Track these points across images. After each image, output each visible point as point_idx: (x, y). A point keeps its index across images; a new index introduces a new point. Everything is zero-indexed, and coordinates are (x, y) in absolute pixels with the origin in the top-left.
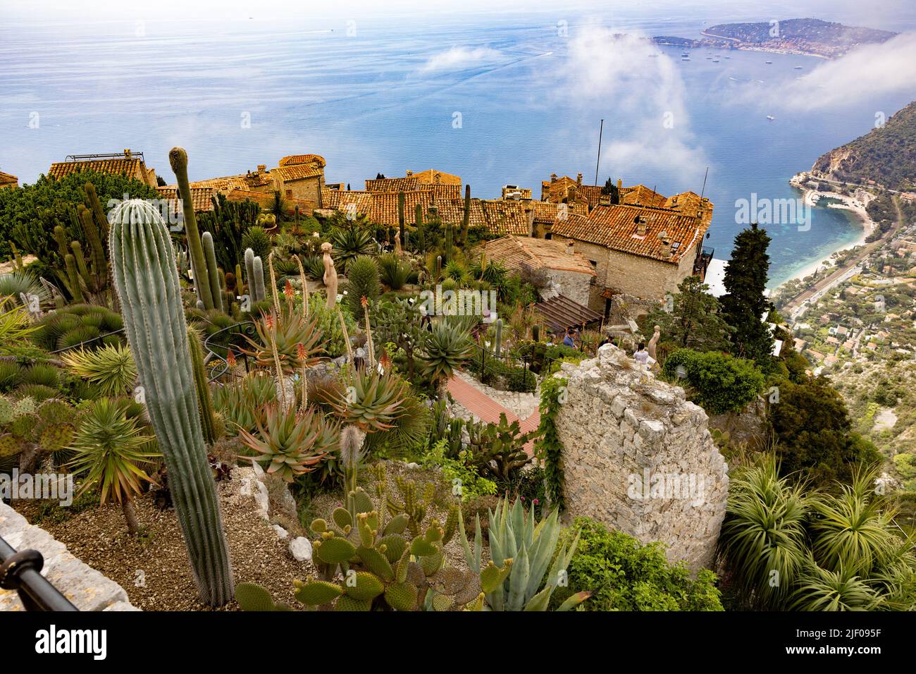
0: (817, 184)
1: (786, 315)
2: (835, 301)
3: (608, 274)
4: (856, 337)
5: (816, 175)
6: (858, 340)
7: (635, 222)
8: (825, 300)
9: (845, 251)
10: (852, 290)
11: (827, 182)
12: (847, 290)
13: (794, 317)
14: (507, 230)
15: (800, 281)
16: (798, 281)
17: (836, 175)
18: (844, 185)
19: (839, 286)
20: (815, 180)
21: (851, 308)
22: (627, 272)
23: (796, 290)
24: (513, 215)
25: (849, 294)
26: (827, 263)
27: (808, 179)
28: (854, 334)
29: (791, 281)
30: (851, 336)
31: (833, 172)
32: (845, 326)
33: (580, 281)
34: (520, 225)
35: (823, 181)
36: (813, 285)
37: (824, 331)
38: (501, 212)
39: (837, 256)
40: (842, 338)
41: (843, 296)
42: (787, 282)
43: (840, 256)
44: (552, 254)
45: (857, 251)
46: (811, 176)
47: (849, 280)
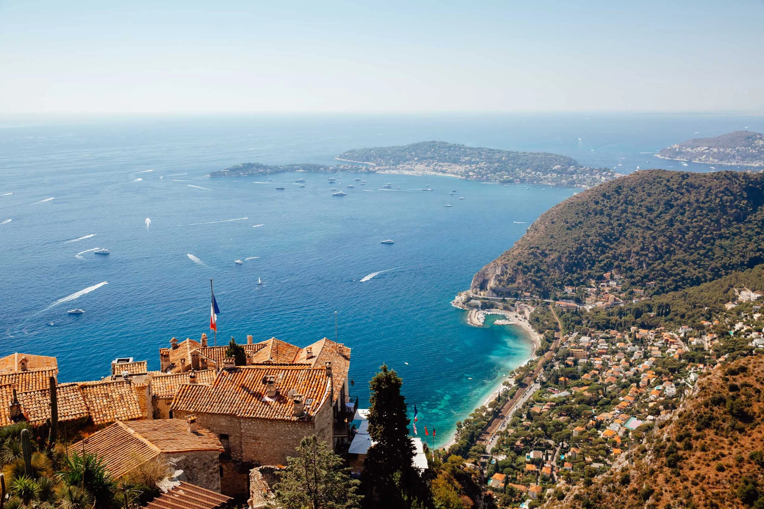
0: (479, 302)
1: (481, 449)
2: (524, 423)
3: (243, 447)
4: (552, 459)
5: (476, 293)
6: (554, 463)
7: (263, 383)
8: (514, 425)
9: (521, 368)
10: (537, 409)
11: (488, 299)
12: (533, 409)
13: (489, 450)
14: (116, 416)
15: (486, 408)
16: (484, 409)
17: (494, 290)
18: (504, 301)
19: (524, 407)
20: (476, 299)
21: (540, 429)
22: (263, 440)
23: (484, 419)
24: (122, 397)
25: (535, 414)
26: (508, 384)
27: (469, 299)
28: (550, 457)
29: (477, 410)
30: (547, 459)
31: (491, 289)
32: (539, 450)
33: (207, 461)
34: (131, 408)
35: (484, 299)
36: (500, 411)
37: (521, 459)
38: (107, 396)
39: (515, 375)
40: (539, 463)
41: (530, 417)
42: (473, 412)
43: (517, 375)
44: (171, 436)
45: (531, 366)
46: (471, 295)
47: (532, 399)
